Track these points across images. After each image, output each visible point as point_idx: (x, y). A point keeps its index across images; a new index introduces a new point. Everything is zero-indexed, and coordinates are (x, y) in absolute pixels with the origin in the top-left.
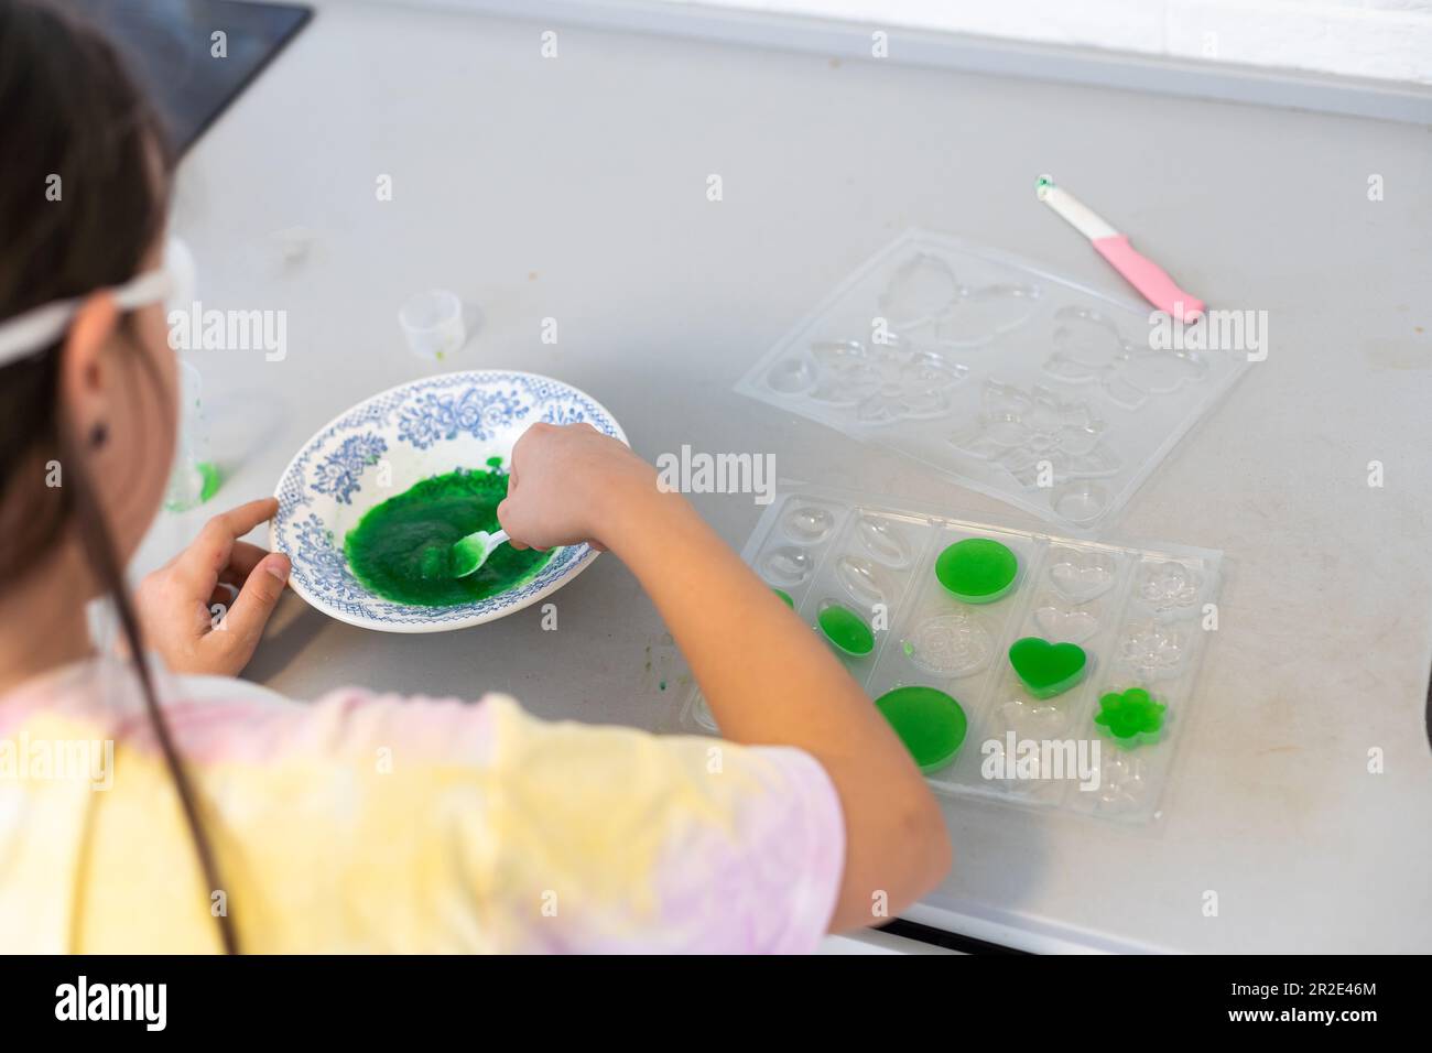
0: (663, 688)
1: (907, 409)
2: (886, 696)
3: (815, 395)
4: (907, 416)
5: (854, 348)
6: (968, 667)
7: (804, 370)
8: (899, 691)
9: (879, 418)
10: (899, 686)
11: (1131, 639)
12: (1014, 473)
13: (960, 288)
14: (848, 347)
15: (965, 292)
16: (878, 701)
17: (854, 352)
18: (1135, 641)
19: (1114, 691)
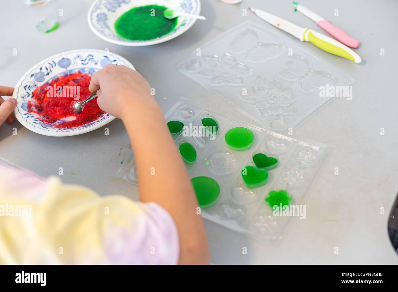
0: (122, 163)
1: (230, 82)
2: (194, 178)
3: (199, 73)
4: (229, 84)
5: (216, 58)
6: (227, 172)
7: (198, 63)
8: (199, 177)
9: (219, 83)
10: (200, 175)
11: (287, 172)
12: (260, 110)
13: (259, 43)
14: (213, 57)
15: (260, 44)
16: (192, 180)
17: (216, 59)
18: (288, 173)
19: (275, 190)
